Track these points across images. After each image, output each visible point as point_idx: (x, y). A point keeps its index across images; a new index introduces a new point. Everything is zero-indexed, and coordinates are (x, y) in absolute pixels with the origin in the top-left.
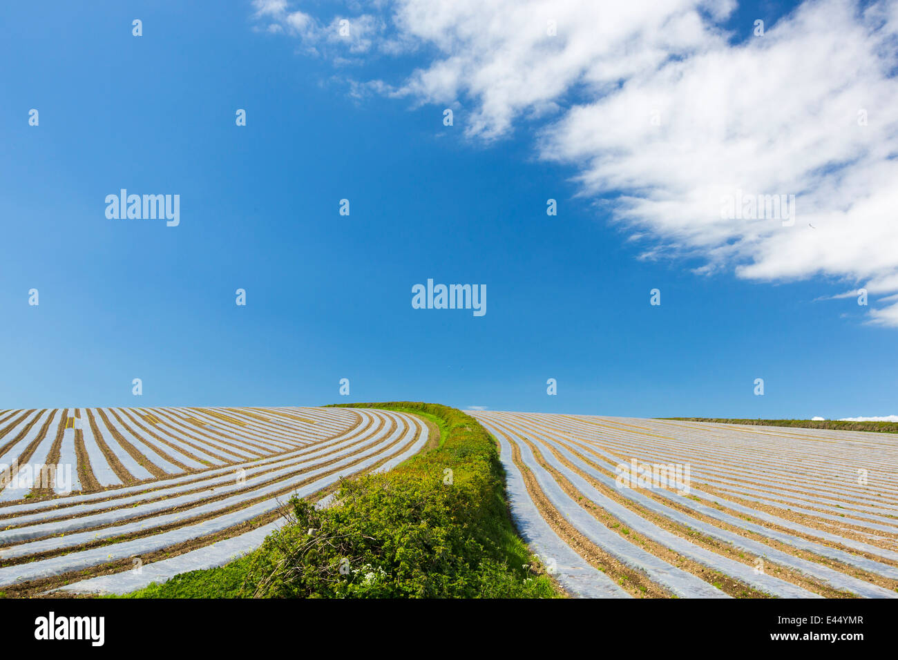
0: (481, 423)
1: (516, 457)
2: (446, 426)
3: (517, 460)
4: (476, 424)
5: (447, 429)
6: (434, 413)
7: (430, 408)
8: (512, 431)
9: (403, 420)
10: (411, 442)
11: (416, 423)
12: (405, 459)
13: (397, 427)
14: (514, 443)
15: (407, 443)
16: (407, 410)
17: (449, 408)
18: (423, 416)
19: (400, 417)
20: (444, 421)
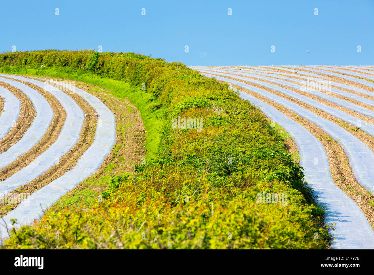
0: (244, 96)
1: (340, 173)
2: (158, 107)
3: (344, 181)
4: (232, 98)
5: (161, 112)
6: (122, 77)
7: (111, 63)
8: (321, 113)
9: (48, 96)
10: (77, 149)
11: (80, 102)
12: (71, 187)
13: (35, 113)
14: (330, 141)
15: (67, 150)
16: (53, 70)
17: (160, 63)
18: (96, 84)
19: (40, 90)
20: (149, 96)
